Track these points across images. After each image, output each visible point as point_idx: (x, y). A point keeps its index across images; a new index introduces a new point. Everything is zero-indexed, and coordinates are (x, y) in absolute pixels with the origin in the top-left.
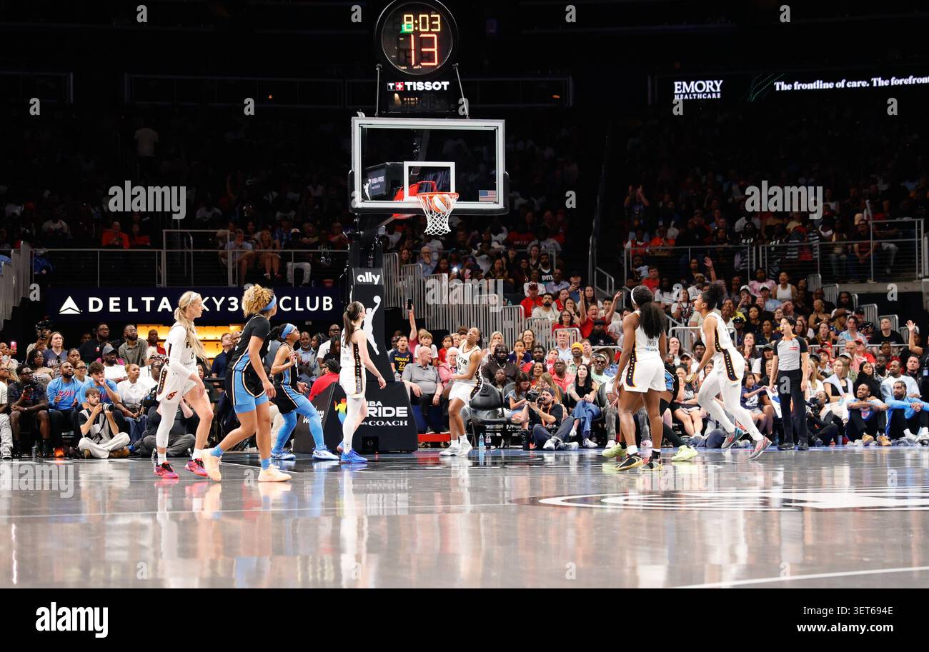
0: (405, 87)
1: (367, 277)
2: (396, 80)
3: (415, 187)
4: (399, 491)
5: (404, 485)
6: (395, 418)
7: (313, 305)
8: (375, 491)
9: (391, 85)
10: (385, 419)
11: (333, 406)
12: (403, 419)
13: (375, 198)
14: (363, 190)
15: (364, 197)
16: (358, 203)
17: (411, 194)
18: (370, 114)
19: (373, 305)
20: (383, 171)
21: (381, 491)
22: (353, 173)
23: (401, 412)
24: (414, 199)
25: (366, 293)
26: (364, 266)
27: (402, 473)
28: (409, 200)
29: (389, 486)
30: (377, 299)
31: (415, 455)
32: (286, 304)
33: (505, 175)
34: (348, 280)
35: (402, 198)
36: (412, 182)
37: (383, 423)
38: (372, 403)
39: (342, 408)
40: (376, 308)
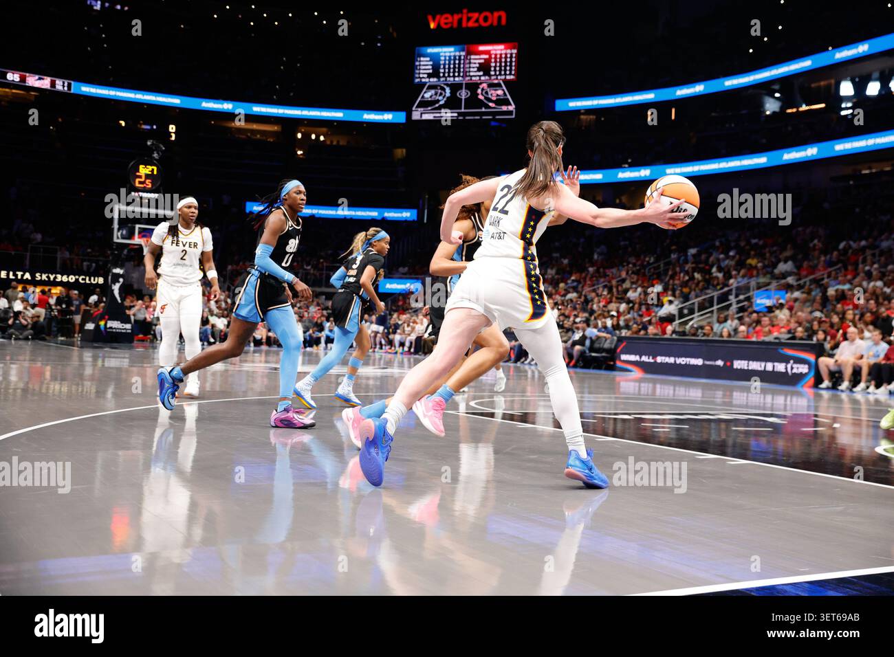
1: (118, 271)
2: (135, 191)
3: (140, 236)
4: (124, 358)
5: (127, 356)
6: (125, 329)
7: (94, 280)
10: (121, 329)
11: (98, 323)
12: (129, 329)
13: (122, 238)
14: (118, 235)
15: (118, 238)
16: (116, 240)
17: (139, 238)
19: (119, 282)
20: (127, 228)
22: (114, 228)
23: (128, 326)
24: (139, 240)
25: (116, 278)
26: (116, 266)
28: (137, 240)
29: (121, 356)
30: (121, 280)
31: (132, 344)
32: (83, 279)
34: (110, 271)
35: (134, 239)
36: (139, 233)
37: (120, 331)
38: (116, 322)
39: (102, 323)
40: (121, 283)
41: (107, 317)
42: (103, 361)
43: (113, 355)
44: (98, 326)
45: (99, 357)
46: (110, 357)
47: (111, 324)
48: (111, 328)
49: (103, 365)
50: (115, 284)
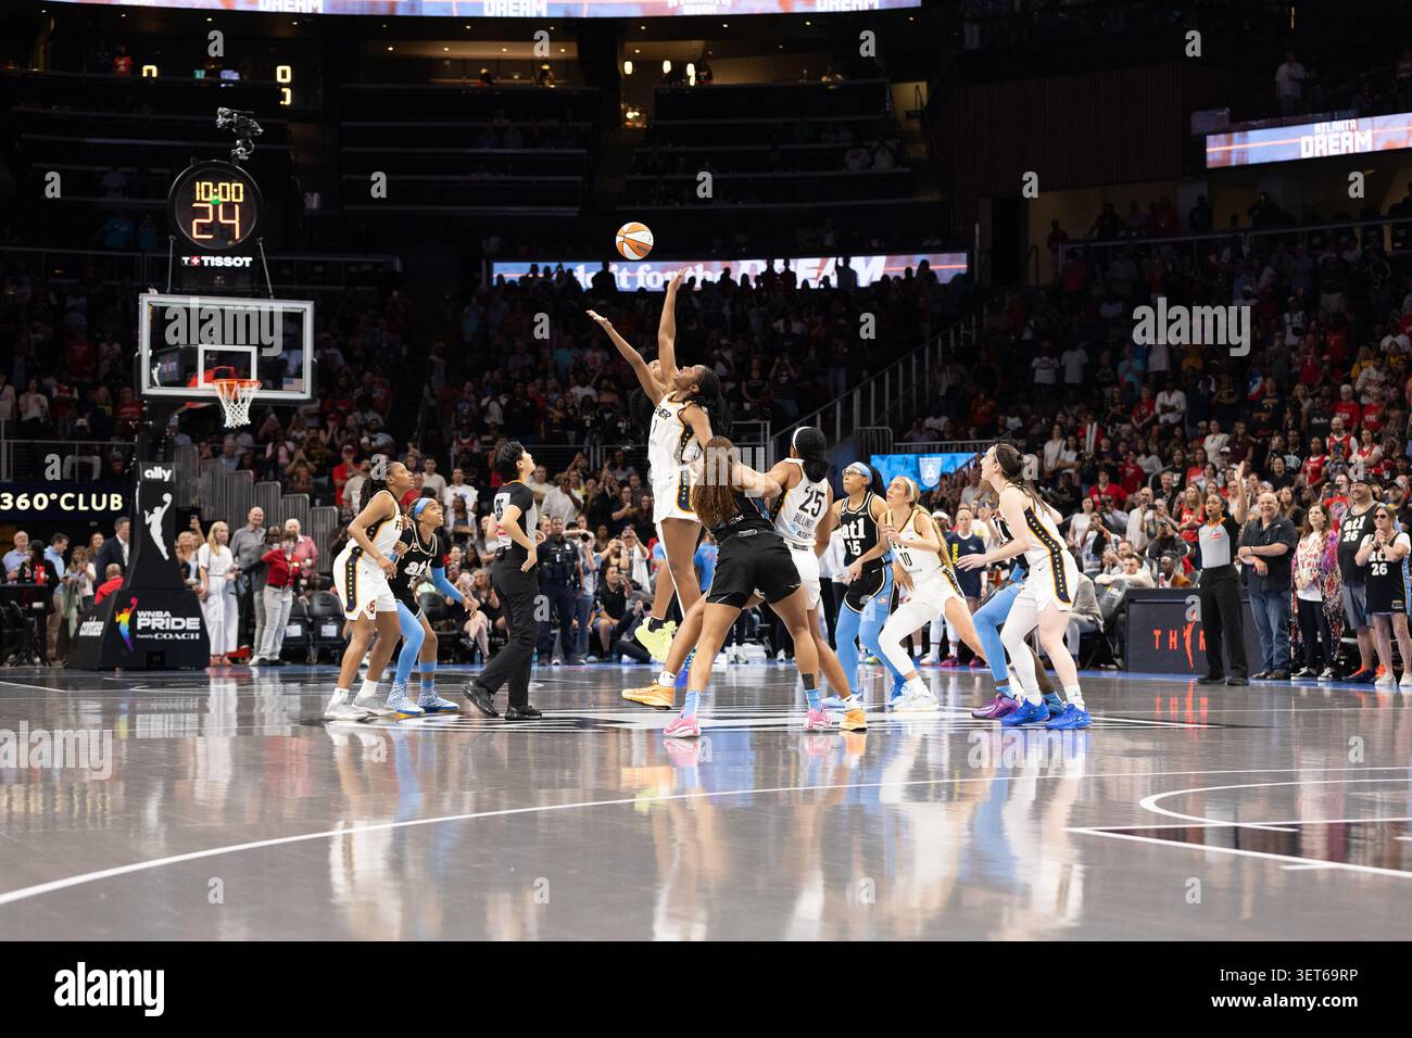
0: (202, 262)
1: (157, 473)
2: (192, 255)
3: (212, 373)
4: (186, 711)
6: (184, 630)
7: (99, 503)
8: (160, 711)
9: (186, 259)
10: (174, 632)
11: (113, 618)
12: (194, 631)
13: (165, 384)
14: (151, 375)
15: (153, 383)
16: (146, 390)
17: (206, 381)
18: (162, 291)
19: (162, 504)
20: (174, 358)
21: (168, 711)
22: (140, 356)
23: (192, 623)
24: (209, 386)
25: (154, 491)
26: (152, 461)
27: (191, 691)
28: (203, 387)
30: (167, 498)
33: (313, 362)
34: (134, 475)
35: (196, 385)
36: (207, 367)
37: (171, 636)
38: (159, 613)
39: (123, 619)
40: (166, 507)
41: (134, 601)
42: (132, 725)
43: (154, 706)
44: (112, 628)
45: (119, 712)
46: (152, 712)
47: (145, 619)
48: (147, 630)
49: (132, 735)
50: (151, 512)
